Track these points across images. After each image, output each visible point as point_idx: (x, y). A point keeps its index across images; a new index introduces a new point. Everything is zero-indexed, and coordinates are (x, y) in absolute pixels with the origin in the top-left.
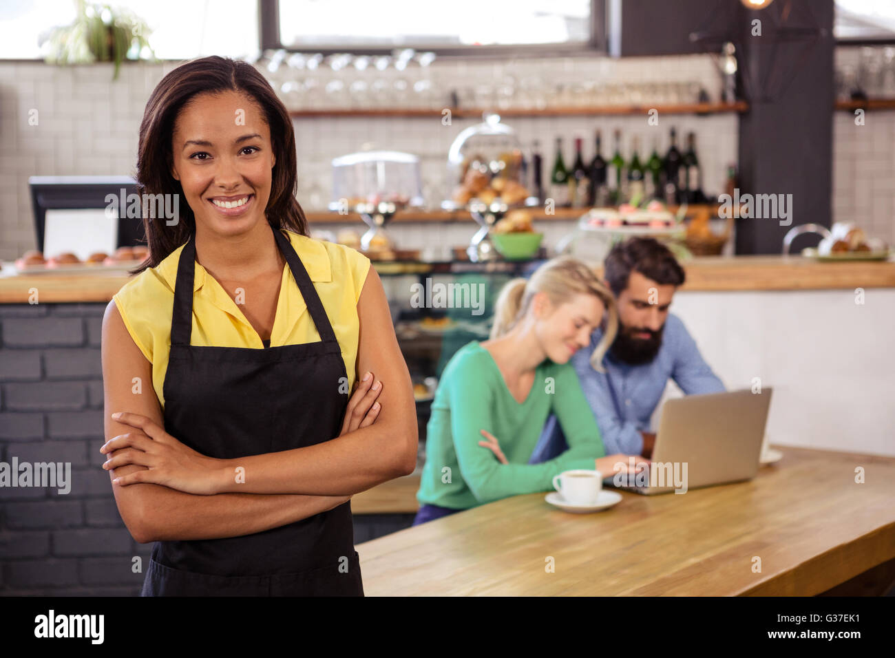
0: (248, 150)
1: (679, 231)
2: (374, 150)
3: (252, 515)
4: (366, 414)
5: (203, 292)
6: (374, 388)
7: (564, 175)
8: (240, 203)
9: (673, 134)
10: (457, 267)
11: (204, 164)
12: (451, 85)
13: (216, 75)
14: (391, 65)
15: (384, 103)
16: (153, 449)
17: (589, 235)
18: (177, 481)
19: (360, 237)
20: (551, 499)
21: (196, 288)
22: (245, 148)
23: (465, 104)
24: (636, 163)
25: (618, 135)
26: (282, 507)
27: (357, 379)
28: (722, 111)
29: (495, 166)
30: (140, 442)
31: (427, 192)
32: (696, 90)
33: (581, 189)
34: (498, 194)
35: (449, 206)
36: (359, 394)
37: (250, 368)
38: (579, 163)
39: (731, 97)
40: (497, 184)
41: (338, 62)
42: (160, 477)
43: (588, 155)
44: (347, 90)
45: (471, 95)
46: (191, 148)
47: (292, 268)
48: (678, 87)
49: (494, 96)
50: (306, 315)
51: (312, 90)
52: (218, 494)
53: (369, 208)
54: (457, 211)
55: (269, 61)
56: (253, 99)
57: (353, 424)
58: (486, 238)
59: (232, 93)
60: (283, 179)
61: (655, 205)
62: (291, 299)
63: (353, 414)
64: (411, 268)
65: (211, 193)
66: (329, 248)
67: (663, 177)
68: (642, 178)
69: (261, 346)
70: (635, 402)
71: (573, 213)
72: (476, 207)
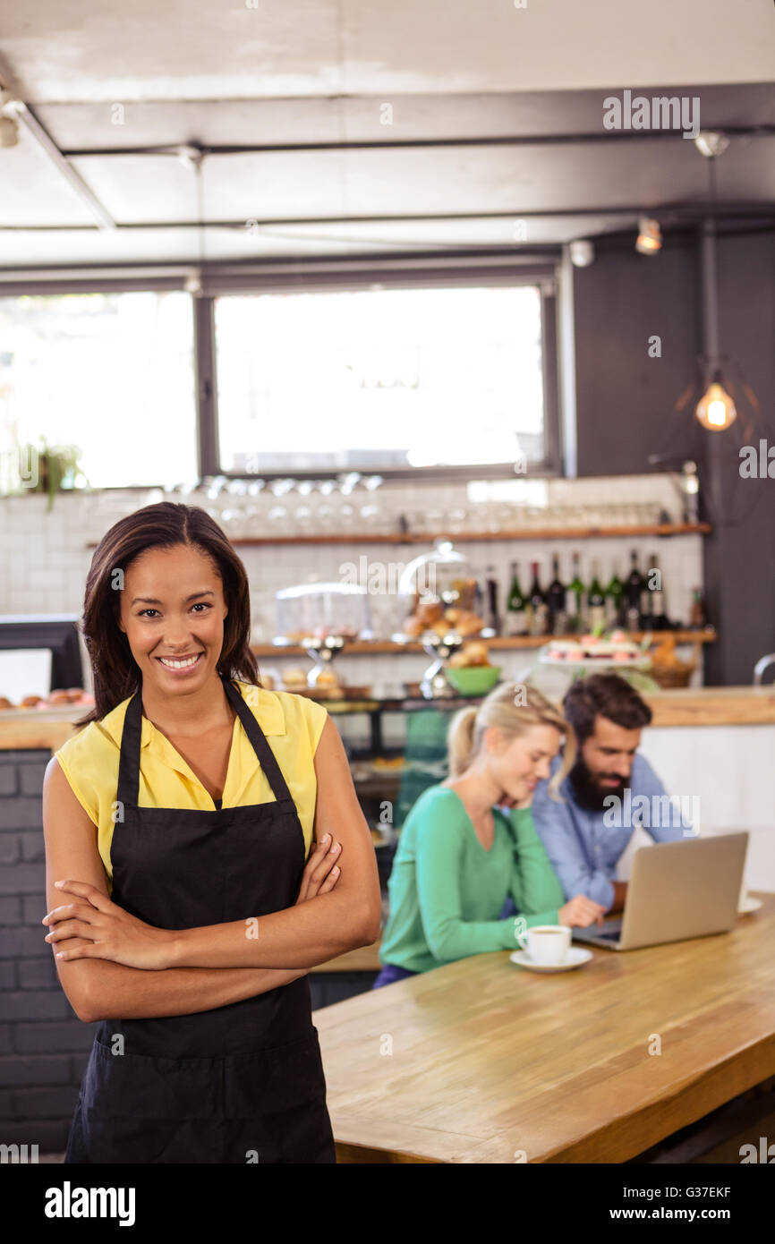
0: (199, 607)
1: (644, 662)
2: (319, 581)
3: (206, 991)
4: (325, 879)
5: (150, 748)
6: (332, 851)
7: (520, 601)
8: (190, 662)
9: (634, 556)
10: (409, 705)
11: (153, 622)
12: (399, 510)
13: (167, 528)
14: (337, 490)
15: (329, 529)
16: (98, 922)
17: (549, 667)
18: (125, 957)
19: (306, 674)
20: (516, 958)
21: (143, 745)
22: (196, 605)
23: (415, 529)
24: (596, 588)
25: (576, 558)
26: (237, 982)
27: (315, 840)
28: (685, 532)
29: (449, 596)
30: (85, 914)
31: (376, 622)
32: (656, 511)
33: (539, 617)
34: (452, 625)
35: (400, 639)
36: (317, 858)
37: (204, 831)
38: (536, 589)
39: (693, 519)
40: (451, 615)
41: (281, 488)
42: (107, 952)
43: (546, 580)
44: (290, 517)
45: (421, 520)
46: (140, 606)
47: (243, 722)
48: (637, 508)
49: (445, 520)
50: (260, 772)
51: (253, 517)
52: (168, 969)
53: (316, 643)
54: (408, 644)
55: (209, 487)
56: (206, 552)
57: (311, 888)
58: (440, 673)
59: (183, 546)
60: (236, 631)
61: (617, 635)
62: (243, 756)
63: (311, 879)
64: (360, 706)
65: (160, 652)
66: (282, 698)
67: (625, 602)
68: (602, 603)
69: (213, 808)
70: (605, 847)
71: (533, 641)
72: (428, 640)
